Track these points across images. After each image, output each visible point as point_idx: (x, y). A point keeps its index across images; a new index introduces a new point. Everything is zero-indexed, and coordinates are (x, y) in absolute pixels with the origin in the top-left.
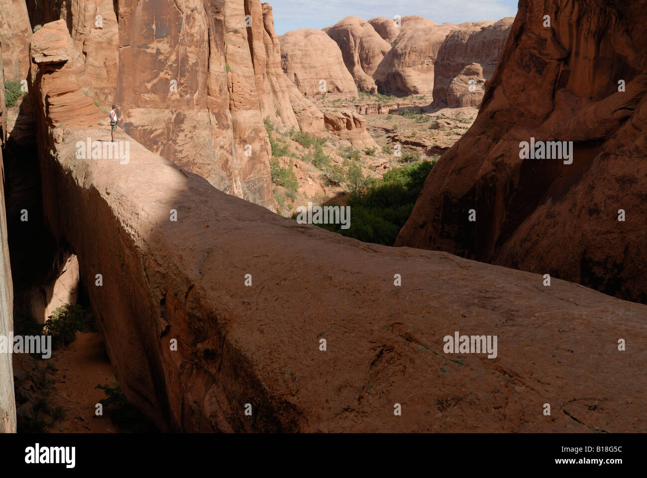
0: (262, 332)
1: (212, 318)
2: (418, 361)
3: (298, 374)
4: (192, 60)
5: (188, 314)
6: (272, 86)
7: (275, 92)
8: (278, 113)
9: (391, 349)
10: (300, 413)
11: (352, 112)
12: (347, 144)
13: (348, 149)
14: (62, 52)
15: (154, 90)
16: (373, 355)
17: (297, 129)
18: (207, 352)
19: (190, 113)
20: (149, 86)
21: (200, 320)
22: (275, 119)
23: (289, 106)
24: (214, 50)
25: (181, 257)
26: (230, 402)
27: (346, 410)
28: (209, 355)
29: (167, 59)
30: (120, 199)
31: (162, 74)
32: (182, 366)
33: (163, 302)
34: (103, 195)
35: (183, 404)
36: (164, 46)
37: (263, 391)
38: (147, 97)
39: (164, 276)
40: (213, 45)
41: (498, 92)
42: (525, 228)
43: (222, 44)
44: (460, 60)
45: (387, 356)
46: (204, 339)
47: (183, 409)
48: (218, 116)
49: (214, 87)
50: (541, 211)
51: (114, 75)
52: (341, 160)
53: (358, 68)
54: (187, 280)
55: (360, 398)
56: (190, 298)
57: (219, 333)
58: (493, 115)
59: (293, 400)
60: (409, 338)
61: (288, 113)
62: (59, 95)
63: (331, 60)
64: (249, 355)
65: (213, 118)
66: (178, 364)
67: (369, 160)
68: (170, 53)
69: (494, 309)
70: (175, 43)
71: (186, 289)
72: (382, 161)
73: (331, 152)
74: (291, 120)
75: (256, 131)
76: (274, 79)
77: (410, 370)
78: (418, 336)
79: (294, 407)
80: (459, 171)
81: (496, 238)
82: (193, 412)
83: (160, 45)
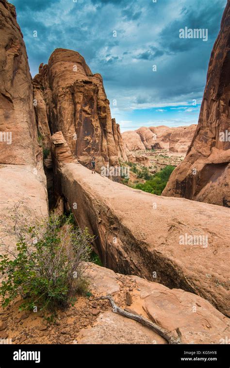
0: (133, 222)
1: (116, 218)
2: (183, 230)
3: (146, 234)
4: (97, 141)
5: (108, 217)
6: (120, 148)
7: (121, 150)
8: (122, 156)
9: (174, 226)
10: (147, 245)
11: (144, 155)
12: (143, 165)
13: (144, 167)
14: (61, 140)
15: (86, 151)
16: (169, 228)
17: (128, 161)
18: (114, 228)
19: (97, 157)
20: (85, 149)
21: (112, 218)
22: (121, 158)
23: (125, 154)
24: (104, 138)
25: (105, 201)
26: (123, 242)
27: (162, 244)
28: (115, 229)
29: (90, 141)
30: (84, 184)
31: (88, 146)
32: (106, 233)
33: (99, 213)
34: (78, 182)
35: (107, 244)
36: (89, 138)
37: (134, 239)
38: (84, 153)
39: (100, 206)
40: (103, 137)
41: (193, 149)
42: (203, 191)
43: (106, 137)
44: (178, 138)
45: (173, 228)
46: (113, 224)
47: (107, 245)
48: (105, 158)
49: (104, 149)
50: (208, 185)
51: (75, 147)
52: (141, 170)
53: (145, 142)
54: (108, 207)
55: (166, 240)
56: (109, 212)
57: (119, 222)
58: (191, 156)
59: (145, 241)
60: (180, 223)
61: (125, 156)
62: (61, 153)
63: (137, 140)
64: (129, 228)
65: (103, 159)
66: (105, 232)
67: (150, 170)
68: (91, 140)
69: (204, 215)
70: (92, 136)
71: (107, 210)
72: (154, 170)
73: (138, 167)
74: (126, 158)
75: (116, 162)
76: (120, 146)
77: (181, 232)
78: (182, 222)
79: (146, 243)
80: (181, 173)
81: (194, 193)
82: (110, 246)
83: (88, 138)
